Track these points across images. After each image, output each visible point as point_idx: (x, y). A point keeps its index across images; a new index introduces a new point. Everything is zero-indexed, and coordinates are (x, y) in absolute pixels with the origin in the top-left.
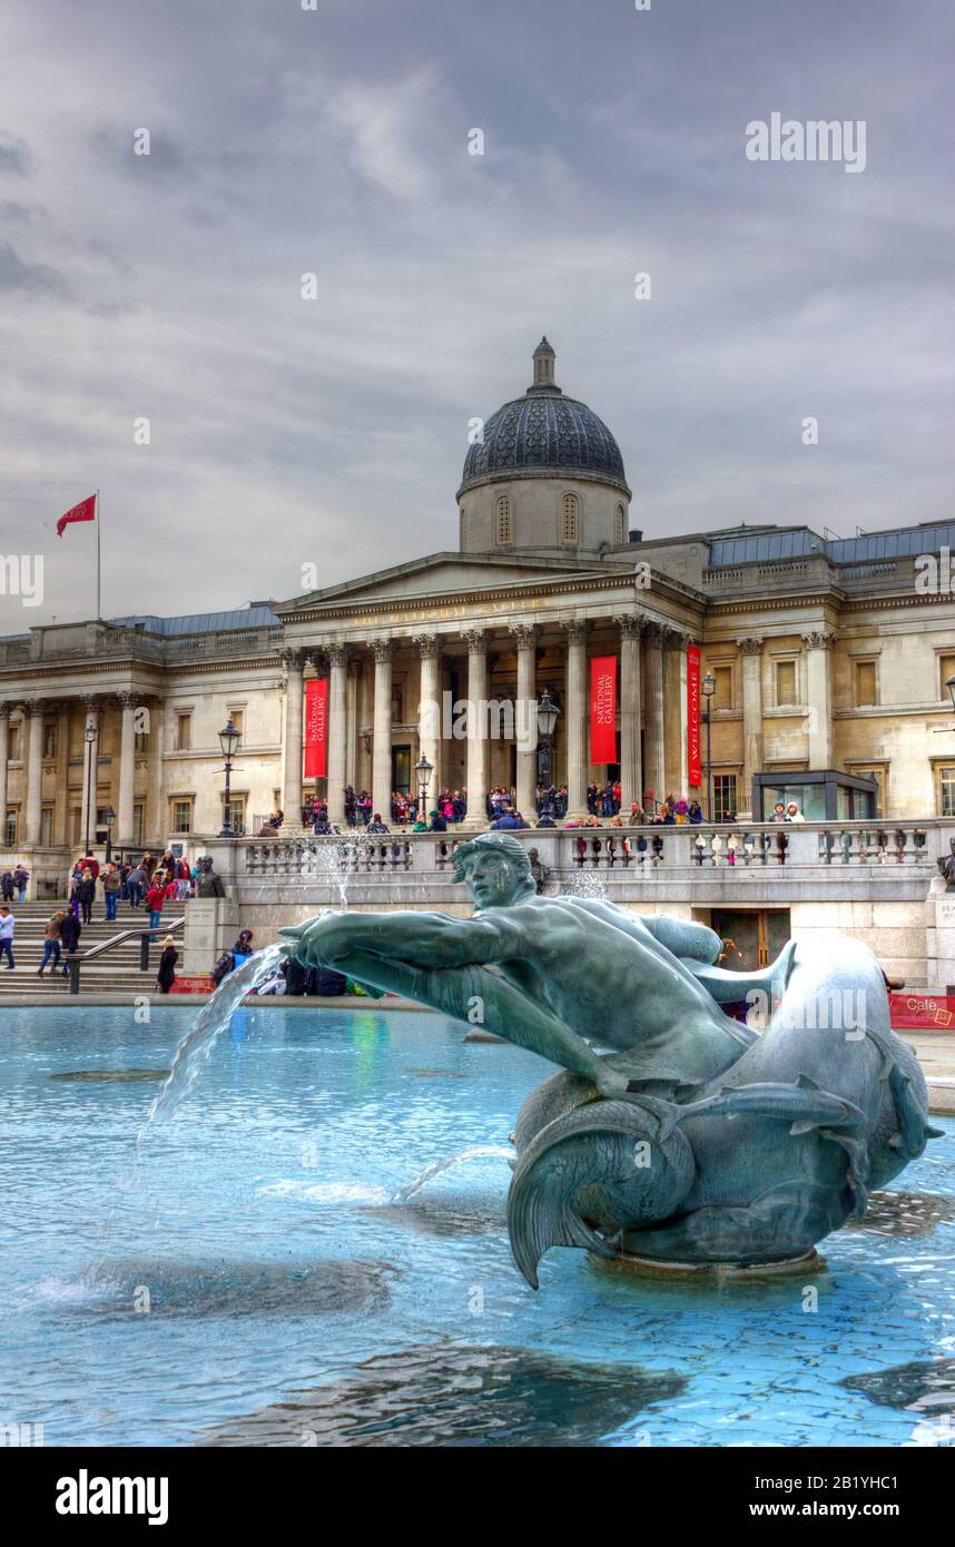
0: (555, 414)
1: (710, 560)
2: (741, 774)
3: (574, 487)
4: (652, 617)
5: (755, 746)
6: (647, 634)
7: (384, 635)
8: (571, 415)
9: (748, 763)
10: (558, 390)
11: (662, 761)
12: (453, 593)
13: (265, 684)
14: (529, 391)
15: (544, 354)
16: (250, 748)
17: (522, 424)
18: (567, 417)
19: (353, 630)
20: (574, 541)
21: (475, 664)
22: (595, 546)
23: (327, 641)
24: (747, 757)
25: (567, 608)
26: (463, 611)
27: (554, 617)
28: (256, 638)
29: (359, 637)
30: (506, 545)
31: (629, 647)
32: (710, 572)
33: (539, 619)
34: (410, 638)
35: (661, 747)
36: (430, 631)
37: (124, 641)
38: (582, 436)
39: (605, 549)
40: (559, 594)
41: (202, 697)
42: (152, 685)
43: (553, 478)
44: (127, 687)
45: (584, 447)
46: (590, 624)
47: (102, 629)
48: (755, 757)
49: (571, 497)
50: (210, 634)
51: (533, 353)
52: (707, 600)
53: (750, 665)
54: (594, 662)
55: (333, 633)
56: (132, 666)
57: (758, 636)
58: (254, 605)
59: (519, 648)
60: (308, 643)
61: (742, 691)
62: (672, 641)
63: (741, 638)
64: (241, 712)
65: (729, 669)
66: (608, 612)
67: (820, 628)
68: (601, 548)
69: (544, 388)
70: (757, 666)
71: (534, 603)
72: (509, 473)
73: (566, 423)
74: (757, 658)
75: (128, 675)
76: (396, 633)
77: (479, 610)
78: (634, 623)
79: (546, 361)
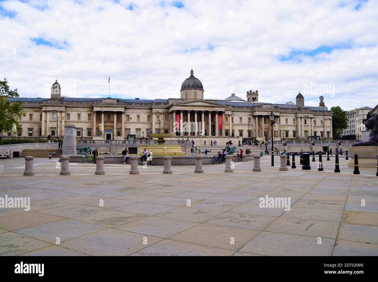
7: (190, 110)
10: (195, 78)
19: (185, 108)
25: (216, 109)
26: (202, 108)
33: (213, 110)
34: (194, 110)
36: (197, 110)
40: (215, 107)
41: (131, 113)
44: (123, 111)
46: (219, 112)
51: (190, 71)
54: (219, 116)
55: (182, 108)
59: (209, 113)
60: (177, 109)
64: (139, 116)
66: (221, 110)
67: (231, 114)
69: (192, 77)
71: (212, 108)
76: (192, 109)
77: (204, 108)
79: (192, 72)
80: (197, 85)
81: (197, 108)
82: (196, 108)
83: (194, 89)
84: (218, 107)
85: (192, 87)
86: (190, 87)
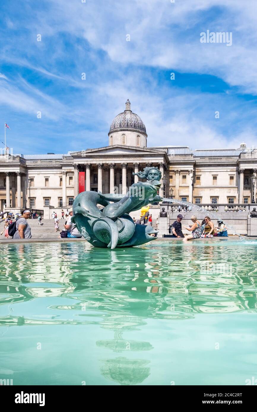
3: (139, 134)
5: (178, 192)
7: (101, 163)
10: (131, 111)
12: (119, 154)
21: (124, 171)
23: (86, 163)
24: (176, 194)
25: (147, 160)
27: (144, 162)
29: (94, 163)
33: (141, 162)
34: (108, 164)
36: (113, 162)
37: (17, 159)
40: (146, 156)
42: (24, 171)
43: (135, 131)
44: (19, 171)
46: (152, 164)
48: (178, 194)
49: (138, 136)
52: (169, 161)
53: (177, 175)
55: (87, 161)
56: (20, 166)
57: (179, 170)
59: (135, 167)
60: (80, 163)
61: (175, 181)
63: (176, 170)
65: (172, 176)
67: (192, 169)
70: (179, 176)
71: (139, 158)
72: (125, 129)
74: (179, 174)
75: (19, 168)
76: (104, 162)
77: (126, 159)
78: (162, 164)
79: (129, 105)
80: (128, 123)
81: (113, 158)
82: (111, 159)
83: (121, 130)
84: (151, 156)
85: (118, 126)
86: (116, 127)
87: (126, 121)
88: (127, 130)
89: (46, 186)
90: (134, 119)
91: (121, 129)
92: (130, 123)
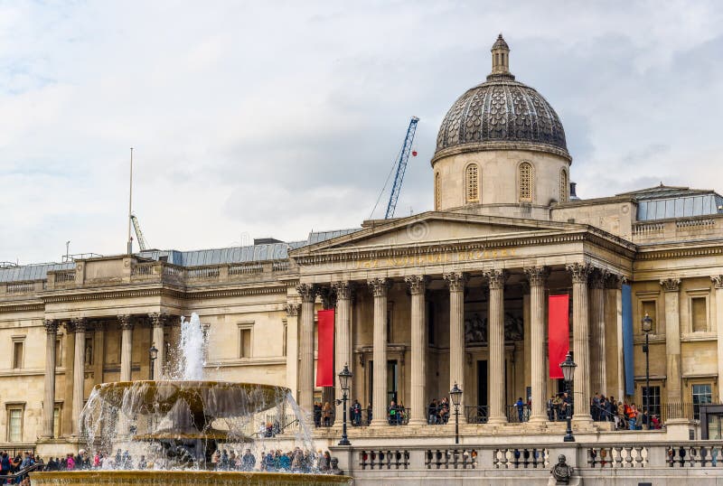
0: (511, 99)
1: (637, 216)
2: (664, 386)
3: (528, 157)
4: (596, 264)
5: (675, 364)
6: (594, 278)
7: (382, 276)
8: (525, 99)
9: (669, 377)
10: (512, 78)
11: (604, 376)
12: (438, 244)
13: (269, 308)
14: (489, 78)
15: (501, 48)
16: (258, 359)
17: (486, 107)
18: (521, 100)
19: (356, 271)
20: (529, 200)
21: (455, 299)
22: (545, 203)
23: (335, 279)
24: (669, 372)
25: (529, 257)
26: (445, 258)
27: (519, 264)
28: (262, 270)
29: (361, 276)
30: (475, 202)
31: (579, 288)
32: (638, 226)
33: (508, 265)
34: (403, 277)
35: (603, 366)
36: (419, 273)
37: (154, 272)
38: (534, 117)
39: (553, 205)
40: (523, 246)
41: (216, 317)
42: (177, 308)
43: (512, 150)
44: (157, 310)
45: (535, 125)
46: (548, 270)
47: (135, 261)
48: (676, 373)
49: (525, 166)
50: (223, 266)
51: (491, 48)
52: (636, 249)
53: (671, 300)
54: (552, 299)
55: (340, 273)
56: (162, 292)
57: (677, 276)
58: (257, 242)
59: (491, 287)
60: (318, 280)
61: (665, 319)
62: (611, 282)
63: (663, 277)
64: (249, 330)
65: (654, 302)
66: (562, 260)
68: (549, 205)
69: (501, 77)
70: (676, 300)
71: (502, 253)
72: (476, 146)
73: (521, 106)
74: (677, 294)
75: (158, 300)
76: (391, 274)
77: (458, 257)
78: (583, 270)
79: (503, 54)
80: (485, 124)
81: (421, 260)
82: (413, 260)
84: (541, 242)
85: (456, 139)
86: (450, 141)
87: (481, 118)
88: (484, 150)
89: (243, 354)
90: (509, 107)
91: (464, 146)
92: (493, 123)
